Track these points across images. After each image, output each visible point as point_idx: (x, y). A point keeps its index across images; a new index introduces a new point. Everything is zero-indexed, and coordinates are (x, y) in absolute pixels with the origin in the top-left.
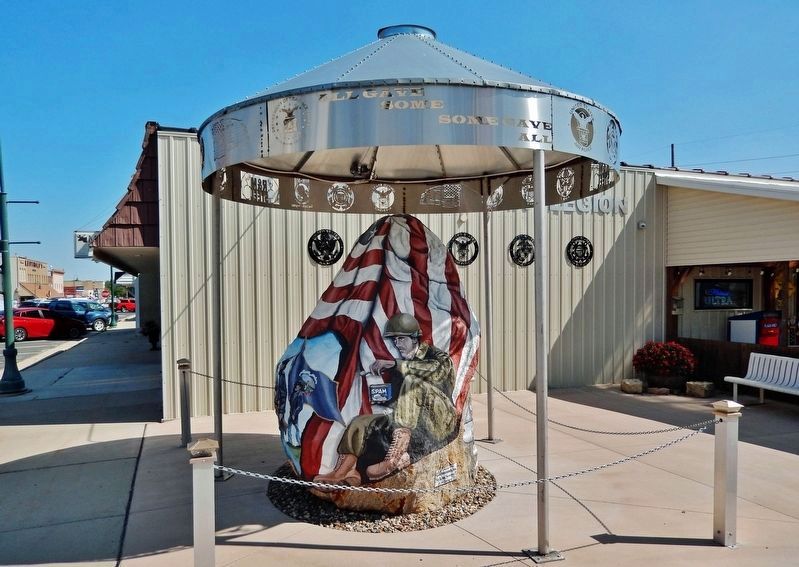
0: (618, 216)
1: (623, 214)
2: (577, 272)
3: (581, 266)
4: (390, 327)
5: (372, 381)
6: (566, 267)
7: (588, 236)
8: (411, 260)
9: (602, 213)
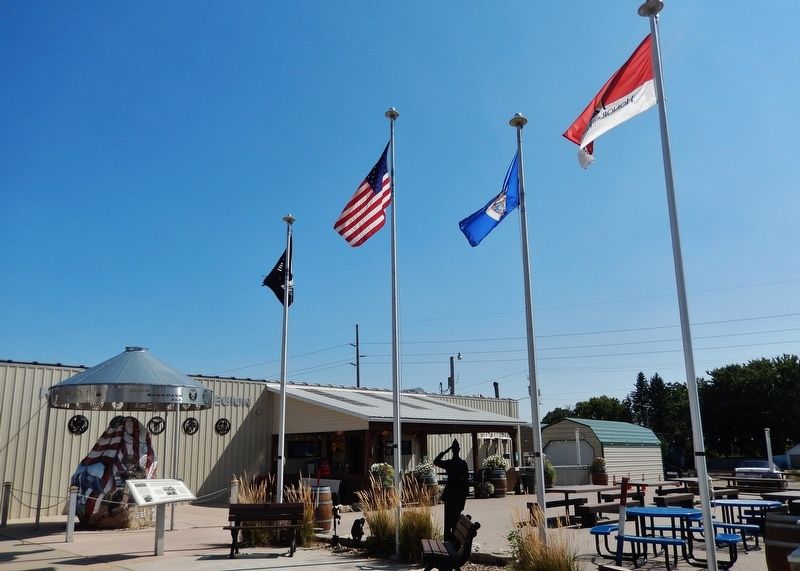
0: (245, 407)
1: (248, 406)
2: (221, 438)
3: (223, 434)
4: (123, 459)
5: (116, 478)
6: (215, 435)
7: (228, 418)
8: (133, 435)
9: (235, 406)
